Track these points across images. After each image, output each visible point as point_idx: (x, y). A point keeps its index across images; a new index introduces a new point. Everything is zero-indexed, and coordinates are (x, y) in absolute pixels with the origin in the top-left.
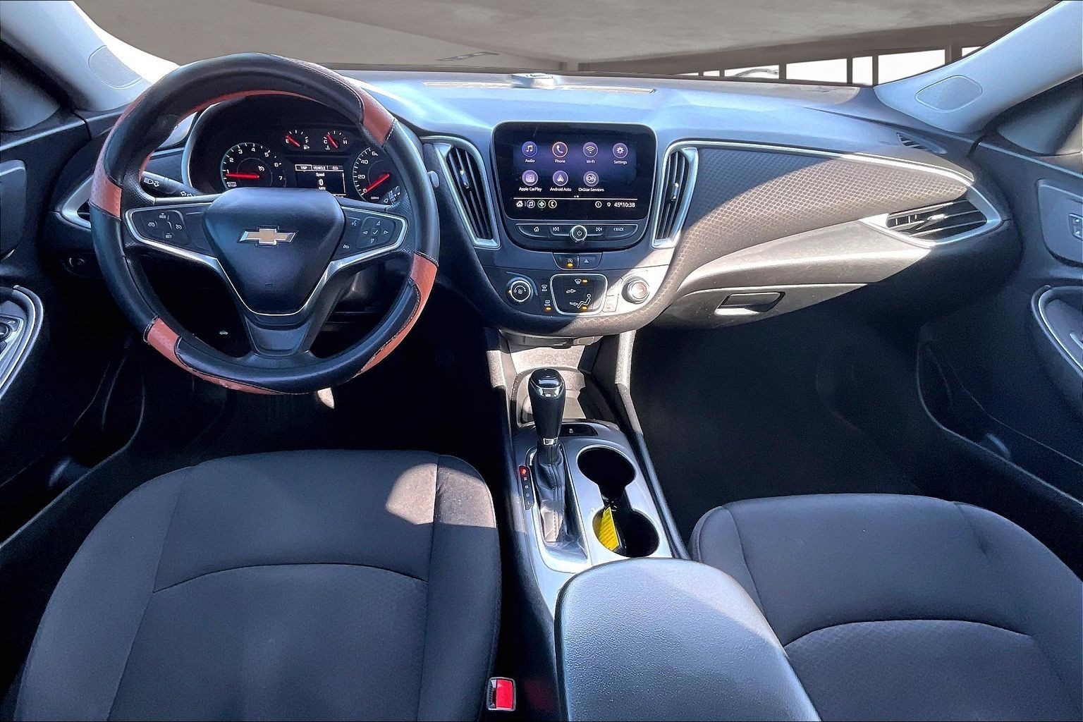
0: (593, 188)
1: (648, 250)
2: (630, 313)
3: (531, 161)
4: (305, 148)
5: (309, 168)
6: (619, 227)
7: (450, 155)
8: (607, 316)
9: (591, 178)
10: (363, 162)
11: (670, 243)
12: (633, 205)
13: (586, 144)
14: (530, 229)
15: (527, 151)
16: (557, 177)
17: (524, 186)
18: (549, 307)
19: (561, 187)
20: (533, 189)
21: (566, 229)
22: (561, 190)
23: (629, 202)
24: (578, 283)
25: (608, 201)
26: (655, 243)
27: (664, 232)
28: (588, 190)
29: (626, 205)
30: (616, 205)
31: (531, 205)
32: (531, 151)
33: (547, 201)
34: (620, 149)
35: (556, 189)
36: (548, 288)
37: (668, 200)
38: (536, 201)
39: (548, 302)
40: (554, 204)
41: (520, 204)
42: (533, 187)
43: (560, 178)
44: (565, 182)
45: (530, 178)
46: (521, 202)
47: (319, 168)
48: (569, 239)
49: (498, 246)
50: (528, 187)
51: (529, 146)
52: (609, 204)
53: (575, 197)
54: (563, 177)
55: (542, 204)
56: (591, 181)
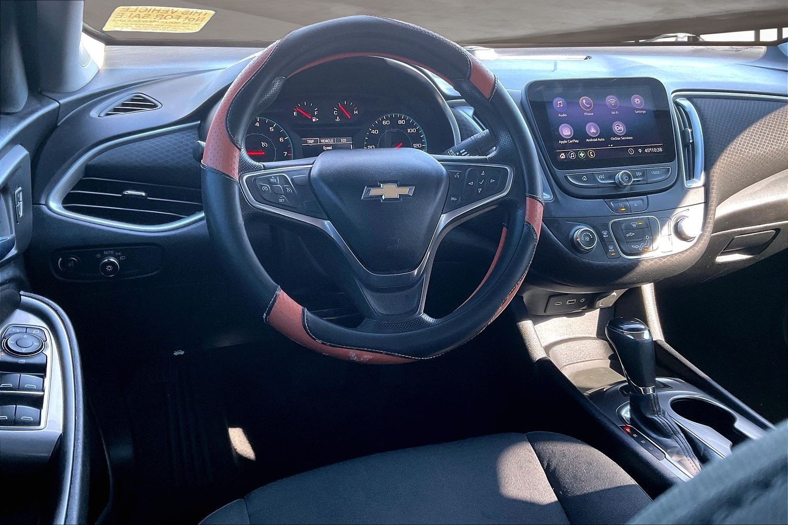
0: (623, 136)
1: (685, 191)
2: (686, 250)
3: (564, 115)
4: (314, 120)
5: (316, 141)
6: (657, 170)
8: (668, 256)
9: (619, 128)
10: (374, 132)
11: (700, 181)
12: (660, 150)
13: (608, 97)
14: (579, 178)
15: (558, 106)
16: (590, 129)
17: (563, 139)
18: (613, 252)
19: (595, 138)
20: (571, 142)
21: (612, 176)
22: (596, 140)
23: (656, 147)
24: (634, 226)
25: (640, 148)
26: (687, 184)
27: (691, 175)
28: (619, 139)
29: (655, 150)
30: (646, 151)
31: (572, 156)
32: (562, 106)
33: (586, 152)
34: (637, 100)
35: (591, 140)
36: (609, 233)
37: (686, 145)
38: (576, 152)
39: (611, 248)
40: (593, 154)
41: (563, 156)
42: (571, 139)
43: (592, 130)
45: (566, 131)
46: (563, 154)
47: (327, 141)
48: (618, 186)
49: (551, 198)
50: (567, 140)
51: (559, 102)
52: (640, 151)
53: (609, 146)
54: (596, 129)
55: (582, 155)
56: (619, 130)
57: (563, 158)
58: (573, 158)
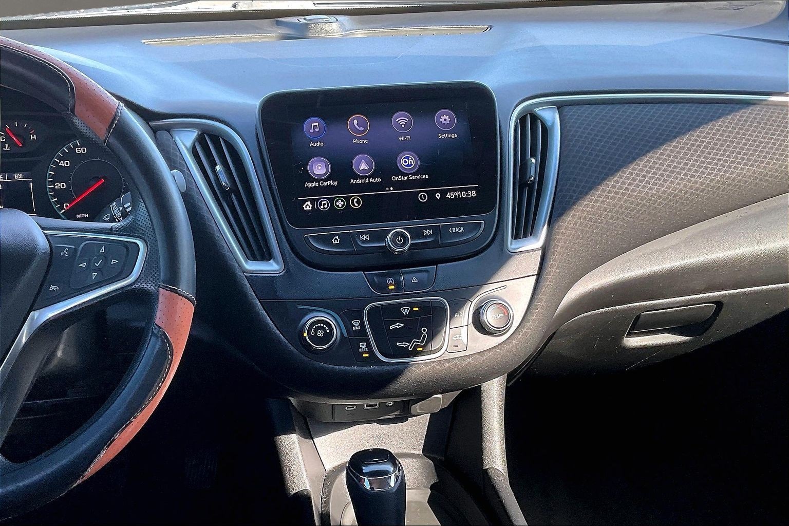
0: (413, 174)
1: (504, 257)
2: (489, 350)
3: (318, 144)
6: (457, 226)
7: (197, 145)
8: (455, 358)
9: (408, 162)
10: (63, 164)
11: (536, 243)
12: (473, 194)
13: (396, 115)
14: (327, 240)
15: (312, 131)
16: (359, 164)
17: (312, 180)
18: (365, 352)
19: (366, 177)
20: (325, 184)
21: (381, 236)
22: (367, 181)
23: (466, 190)
24: (406, 312)
25: (437, 191)
26: (512, 245)
27: (524, 229)
28: (406, 178)
29: (464, 195)
30: (448, 196)
31: (324, 205)
32: (317, 130)
33: (347, 199)
34: (445, 117)
35: (359, 181)
36: (362, 324)
37: (522, 183)
38: (331, 200)
39: (363, 346)
40: (358, 202)
41: (308, 206)
42: (325, 180)
43: (363, 165)
44: (369, 170)
45: (319, 168)
46: (309, 203)
48: (385, 250)
49: (280, 269)
50: (318, 181)
51: (313, 125)
52: (438, 196)
53: (387, 189)
54: (367, 163)
55: (340, 204)
56: (408, 165)
57: (308, 208)
58: (324, 208)
